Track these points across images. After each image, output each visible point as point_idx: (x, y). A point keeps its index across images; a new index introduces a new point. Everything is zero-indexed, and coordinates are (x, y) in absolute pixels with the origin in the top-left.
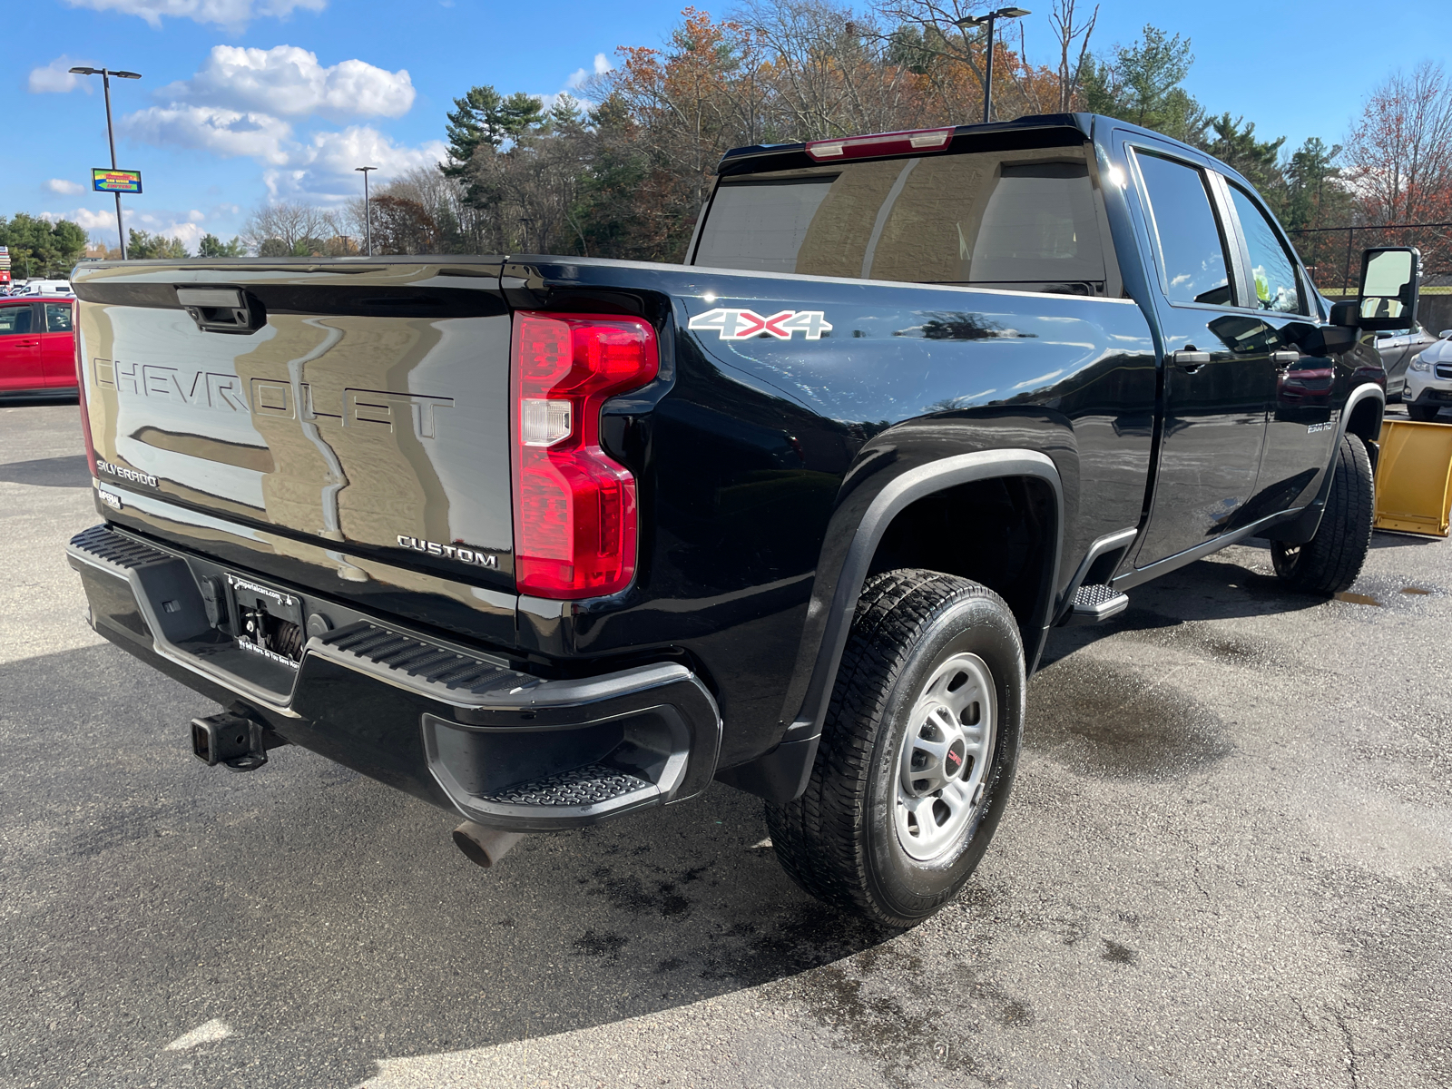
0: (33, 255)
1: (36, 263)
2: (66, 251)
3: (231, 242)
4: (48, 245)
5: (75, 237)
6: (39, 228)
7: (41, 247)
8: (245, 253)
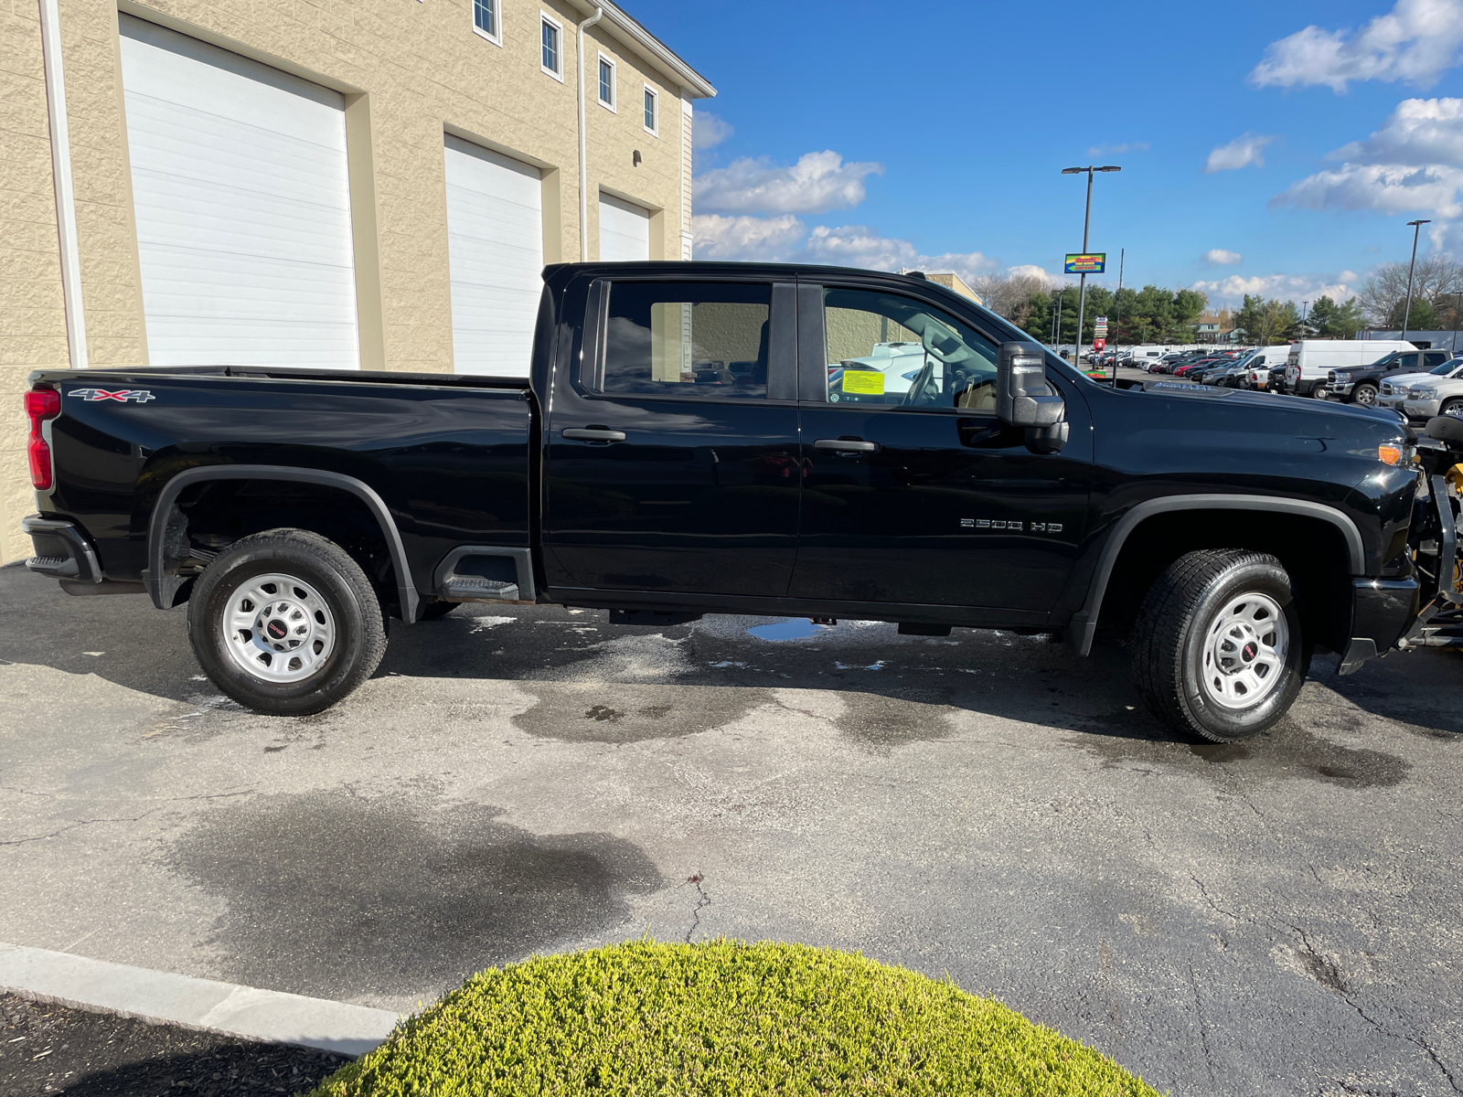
0: (1152, 323)
1: (1152, 330)
2: (1181, 318)
3: (1347, 303)
4: (1166, 314)
5: (1191, 305)
6: (1161, 298)
7: (1160, 316)
8: (1360, 313)
